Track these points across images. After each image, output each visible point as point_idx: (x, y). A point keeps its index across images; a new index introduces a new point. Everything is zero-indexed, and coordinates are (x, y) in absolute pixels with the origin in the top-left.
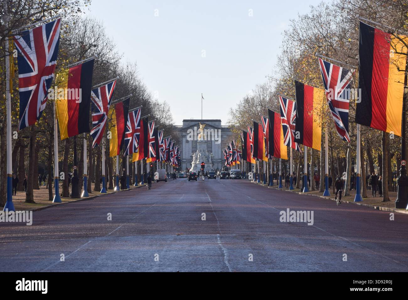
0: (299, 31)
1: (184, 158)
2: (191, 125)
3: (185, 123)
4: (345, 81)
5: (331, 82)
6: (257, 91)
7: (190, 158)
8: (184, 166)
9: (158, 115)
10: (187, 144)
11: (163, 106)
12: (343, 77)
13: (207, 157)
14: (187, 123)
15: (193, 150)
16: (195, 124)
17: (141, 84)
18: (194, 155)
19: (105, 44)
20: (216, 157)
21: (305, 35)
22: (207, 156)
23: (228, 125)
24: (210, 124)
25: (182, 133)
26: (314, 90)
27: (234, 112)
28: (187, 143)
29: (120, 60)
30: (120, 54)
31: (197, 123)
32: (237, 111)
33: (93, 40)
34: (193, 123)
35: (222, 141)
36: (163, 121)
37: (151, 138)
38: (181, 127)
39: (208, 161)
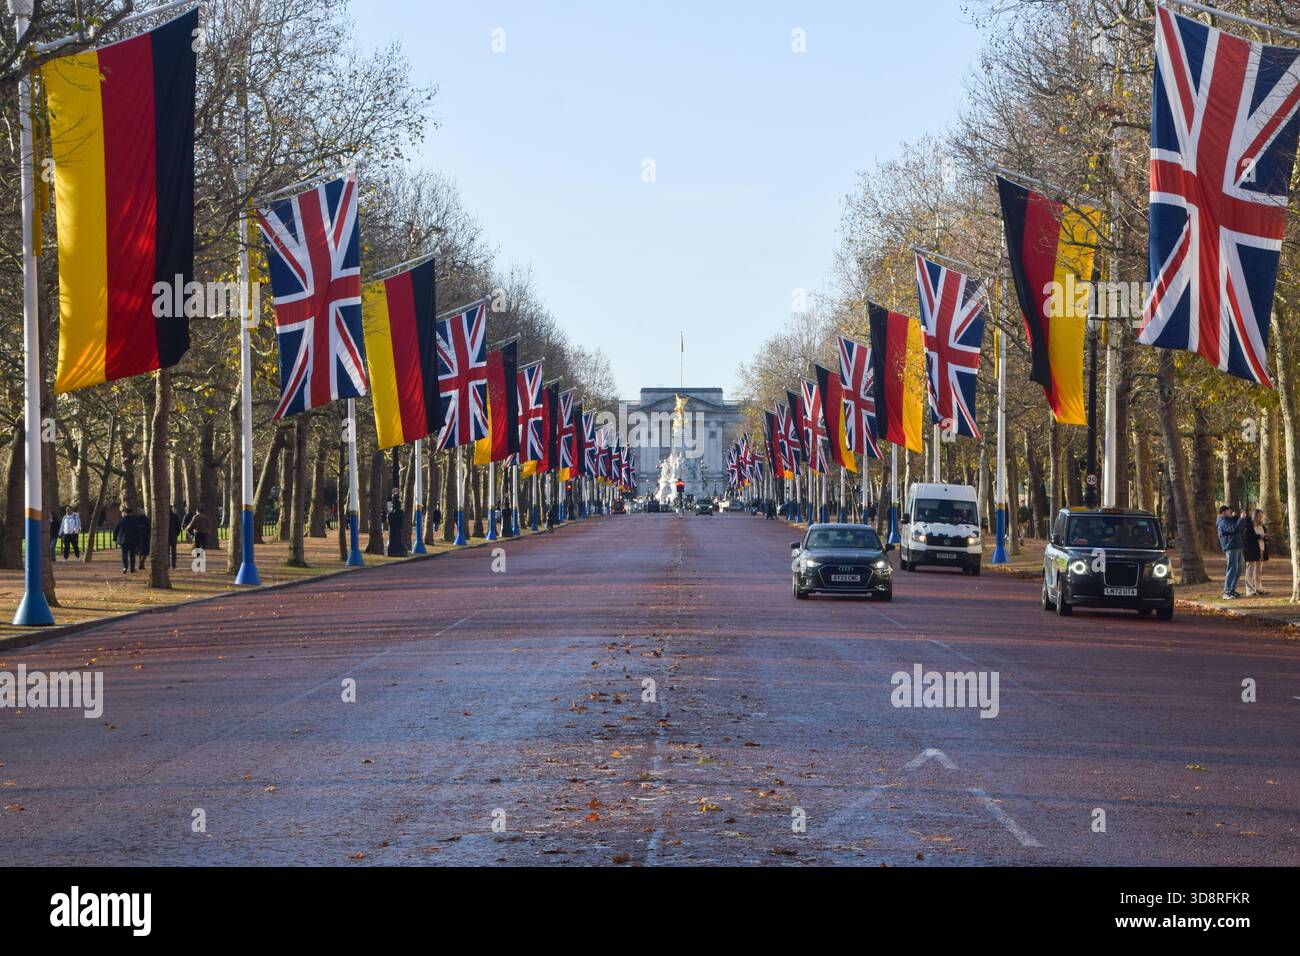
0: (877, 197)
1: (643, 469)
2: (658, 399)
3: (646, 395)
4: (972, 304)
5: (940, 308)
6: (795, 326)
7: (655, 470)
8: (643, 487)
9: (584, 378)
11: (594, 358)
12: (967, 296)
13: (691, 469)
14: (652, 394)
15: (662, 453)
16: (666, 397)
17: (544, 311)
18: (663, 465)
19: (460, 226)
20: (712, 468)
21: (889, 205)
22: (692, 467)
23: (734, 398)
24: (698, 398)
26: (910, 323)
27: (748, 370)
29: (494, 260)
30: (492, 247)
31: (671, 395)
32: (753, 368)
33: (435, 217)
34: (663, 396)
35: (724, 434)
36: (593, 390)
37: (565, 426)
38: (637, 403)
39: (695, 477)
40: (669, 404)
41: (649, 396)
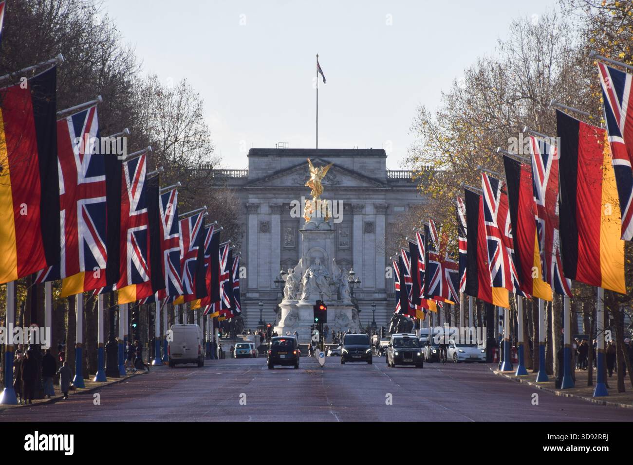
1: (251, 285)
2: (279, 168)
3: (256, 159)
6: (516, 46)
7: (274, 285)
8: (252, 314)
9: (158, 133)
10: (263, 235)
11: (176, 98)
13: (334, 284)
14: (265, 160)
15: (285, 257)
16: (290, 165)
20: (368, 284)
23: (410, 167)
24: (346, 167)
25: (247, 198)
27: (434, 120)
28: (264, 232)
31: (300, 160)
32: (442, 117)
34: (286, 162)
35: (388, 225)
36: (176, 152)
37: (133, 213)
38: (241, 174)
39: (339, 298)
40: (295, 176)
41: (263, 161)
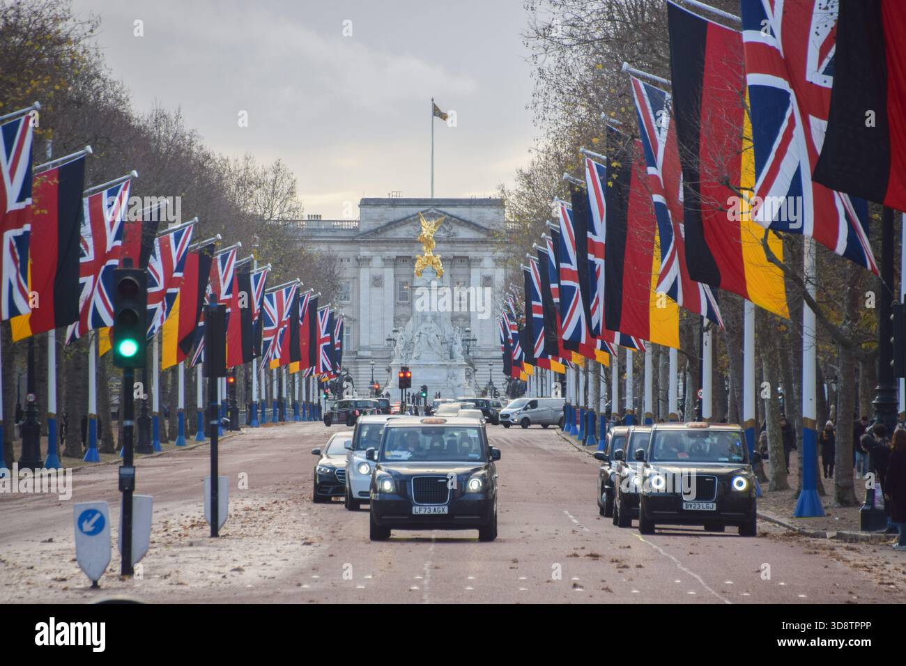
1: (364, 342)
2: (392, 219)
3: (368, 210)
7: (386, 343)
10: (375, 290)
13: (447, 343)
15: (399, 314)
16: (405, 216)
22: (447, 338)
24: (462, 217)
25: (359, 251)
28: (376, 286)
31: (412, 211)
34: (400, 213)
38: (352, 225)
40: (409, 228)
41: (376, 212)
